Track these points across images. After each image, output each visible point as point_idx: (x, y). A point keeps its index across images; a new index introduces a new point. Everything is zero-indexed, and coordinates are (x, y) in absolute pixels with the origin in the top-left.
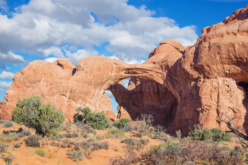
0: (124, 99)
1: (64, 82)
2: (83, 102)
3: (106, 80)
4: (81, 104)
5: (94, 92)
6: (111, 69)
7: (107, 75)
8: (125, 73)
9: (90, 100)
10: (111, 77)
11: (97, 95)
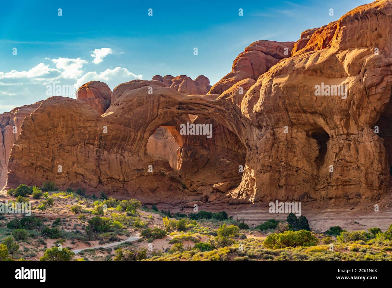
0: (188, 140)
1: (90, 126)
2: (120, 151)
3: (150, 119)
4: (117, 153)
5: (135, 136)
6: (157, 104)
7: (152, 113)
8: (177, 109)
9: (130, 147)
10: (158, 115)
11: (139, 140)
